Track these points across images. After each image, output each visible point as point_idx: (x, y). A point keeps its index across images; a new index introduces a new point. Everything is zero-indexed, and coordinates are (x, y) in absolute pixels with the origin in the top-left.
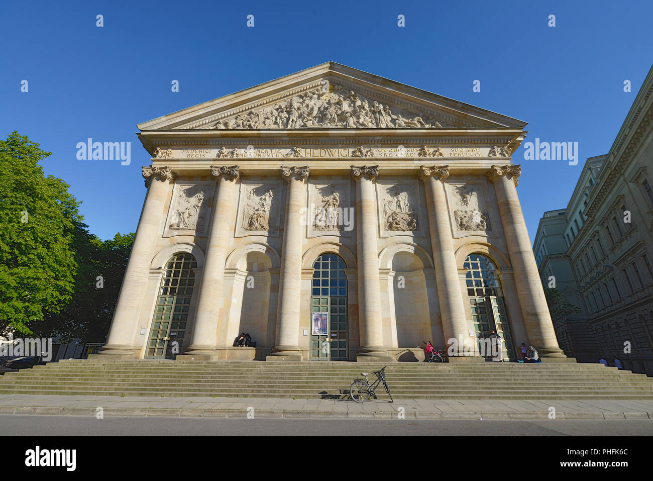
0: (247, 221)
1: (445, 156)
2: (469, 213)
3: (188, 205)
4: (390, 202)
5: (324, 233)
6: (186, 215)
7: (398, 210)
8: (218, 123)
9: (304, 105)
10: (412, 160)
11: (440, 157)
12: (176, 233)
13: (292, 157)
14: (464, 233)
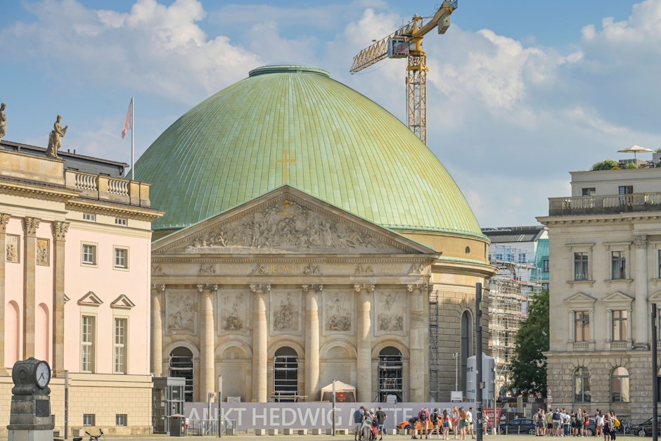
0: (225, 323)
1: (375, 272)
2: (390, 316)
3: (178, 310)
4: (331, 307)
5: (282, 332)
6: (178, 318)
7: (337, 313)
8: (195, 240)
9: (264, 220)
10: (349, 276)
11: (371, 273)
12: (174, 332)
13: (257, 273)
14: (383, 332)
